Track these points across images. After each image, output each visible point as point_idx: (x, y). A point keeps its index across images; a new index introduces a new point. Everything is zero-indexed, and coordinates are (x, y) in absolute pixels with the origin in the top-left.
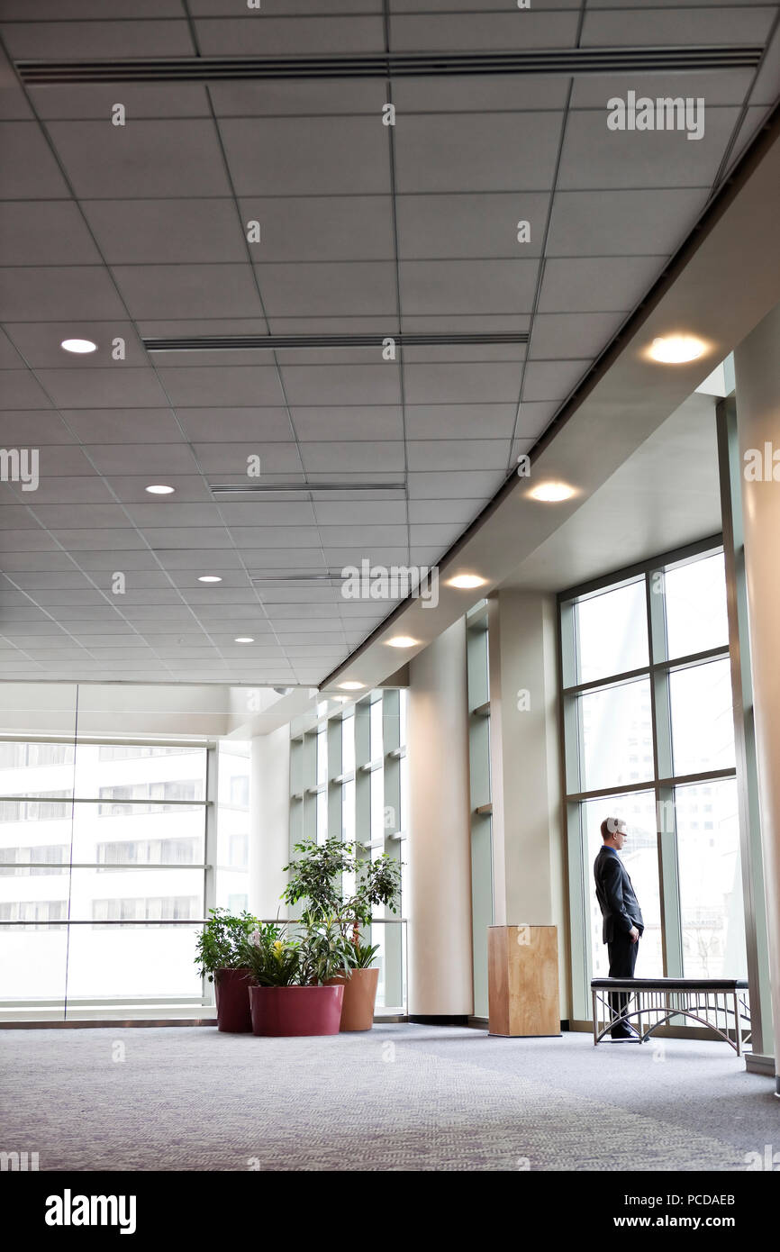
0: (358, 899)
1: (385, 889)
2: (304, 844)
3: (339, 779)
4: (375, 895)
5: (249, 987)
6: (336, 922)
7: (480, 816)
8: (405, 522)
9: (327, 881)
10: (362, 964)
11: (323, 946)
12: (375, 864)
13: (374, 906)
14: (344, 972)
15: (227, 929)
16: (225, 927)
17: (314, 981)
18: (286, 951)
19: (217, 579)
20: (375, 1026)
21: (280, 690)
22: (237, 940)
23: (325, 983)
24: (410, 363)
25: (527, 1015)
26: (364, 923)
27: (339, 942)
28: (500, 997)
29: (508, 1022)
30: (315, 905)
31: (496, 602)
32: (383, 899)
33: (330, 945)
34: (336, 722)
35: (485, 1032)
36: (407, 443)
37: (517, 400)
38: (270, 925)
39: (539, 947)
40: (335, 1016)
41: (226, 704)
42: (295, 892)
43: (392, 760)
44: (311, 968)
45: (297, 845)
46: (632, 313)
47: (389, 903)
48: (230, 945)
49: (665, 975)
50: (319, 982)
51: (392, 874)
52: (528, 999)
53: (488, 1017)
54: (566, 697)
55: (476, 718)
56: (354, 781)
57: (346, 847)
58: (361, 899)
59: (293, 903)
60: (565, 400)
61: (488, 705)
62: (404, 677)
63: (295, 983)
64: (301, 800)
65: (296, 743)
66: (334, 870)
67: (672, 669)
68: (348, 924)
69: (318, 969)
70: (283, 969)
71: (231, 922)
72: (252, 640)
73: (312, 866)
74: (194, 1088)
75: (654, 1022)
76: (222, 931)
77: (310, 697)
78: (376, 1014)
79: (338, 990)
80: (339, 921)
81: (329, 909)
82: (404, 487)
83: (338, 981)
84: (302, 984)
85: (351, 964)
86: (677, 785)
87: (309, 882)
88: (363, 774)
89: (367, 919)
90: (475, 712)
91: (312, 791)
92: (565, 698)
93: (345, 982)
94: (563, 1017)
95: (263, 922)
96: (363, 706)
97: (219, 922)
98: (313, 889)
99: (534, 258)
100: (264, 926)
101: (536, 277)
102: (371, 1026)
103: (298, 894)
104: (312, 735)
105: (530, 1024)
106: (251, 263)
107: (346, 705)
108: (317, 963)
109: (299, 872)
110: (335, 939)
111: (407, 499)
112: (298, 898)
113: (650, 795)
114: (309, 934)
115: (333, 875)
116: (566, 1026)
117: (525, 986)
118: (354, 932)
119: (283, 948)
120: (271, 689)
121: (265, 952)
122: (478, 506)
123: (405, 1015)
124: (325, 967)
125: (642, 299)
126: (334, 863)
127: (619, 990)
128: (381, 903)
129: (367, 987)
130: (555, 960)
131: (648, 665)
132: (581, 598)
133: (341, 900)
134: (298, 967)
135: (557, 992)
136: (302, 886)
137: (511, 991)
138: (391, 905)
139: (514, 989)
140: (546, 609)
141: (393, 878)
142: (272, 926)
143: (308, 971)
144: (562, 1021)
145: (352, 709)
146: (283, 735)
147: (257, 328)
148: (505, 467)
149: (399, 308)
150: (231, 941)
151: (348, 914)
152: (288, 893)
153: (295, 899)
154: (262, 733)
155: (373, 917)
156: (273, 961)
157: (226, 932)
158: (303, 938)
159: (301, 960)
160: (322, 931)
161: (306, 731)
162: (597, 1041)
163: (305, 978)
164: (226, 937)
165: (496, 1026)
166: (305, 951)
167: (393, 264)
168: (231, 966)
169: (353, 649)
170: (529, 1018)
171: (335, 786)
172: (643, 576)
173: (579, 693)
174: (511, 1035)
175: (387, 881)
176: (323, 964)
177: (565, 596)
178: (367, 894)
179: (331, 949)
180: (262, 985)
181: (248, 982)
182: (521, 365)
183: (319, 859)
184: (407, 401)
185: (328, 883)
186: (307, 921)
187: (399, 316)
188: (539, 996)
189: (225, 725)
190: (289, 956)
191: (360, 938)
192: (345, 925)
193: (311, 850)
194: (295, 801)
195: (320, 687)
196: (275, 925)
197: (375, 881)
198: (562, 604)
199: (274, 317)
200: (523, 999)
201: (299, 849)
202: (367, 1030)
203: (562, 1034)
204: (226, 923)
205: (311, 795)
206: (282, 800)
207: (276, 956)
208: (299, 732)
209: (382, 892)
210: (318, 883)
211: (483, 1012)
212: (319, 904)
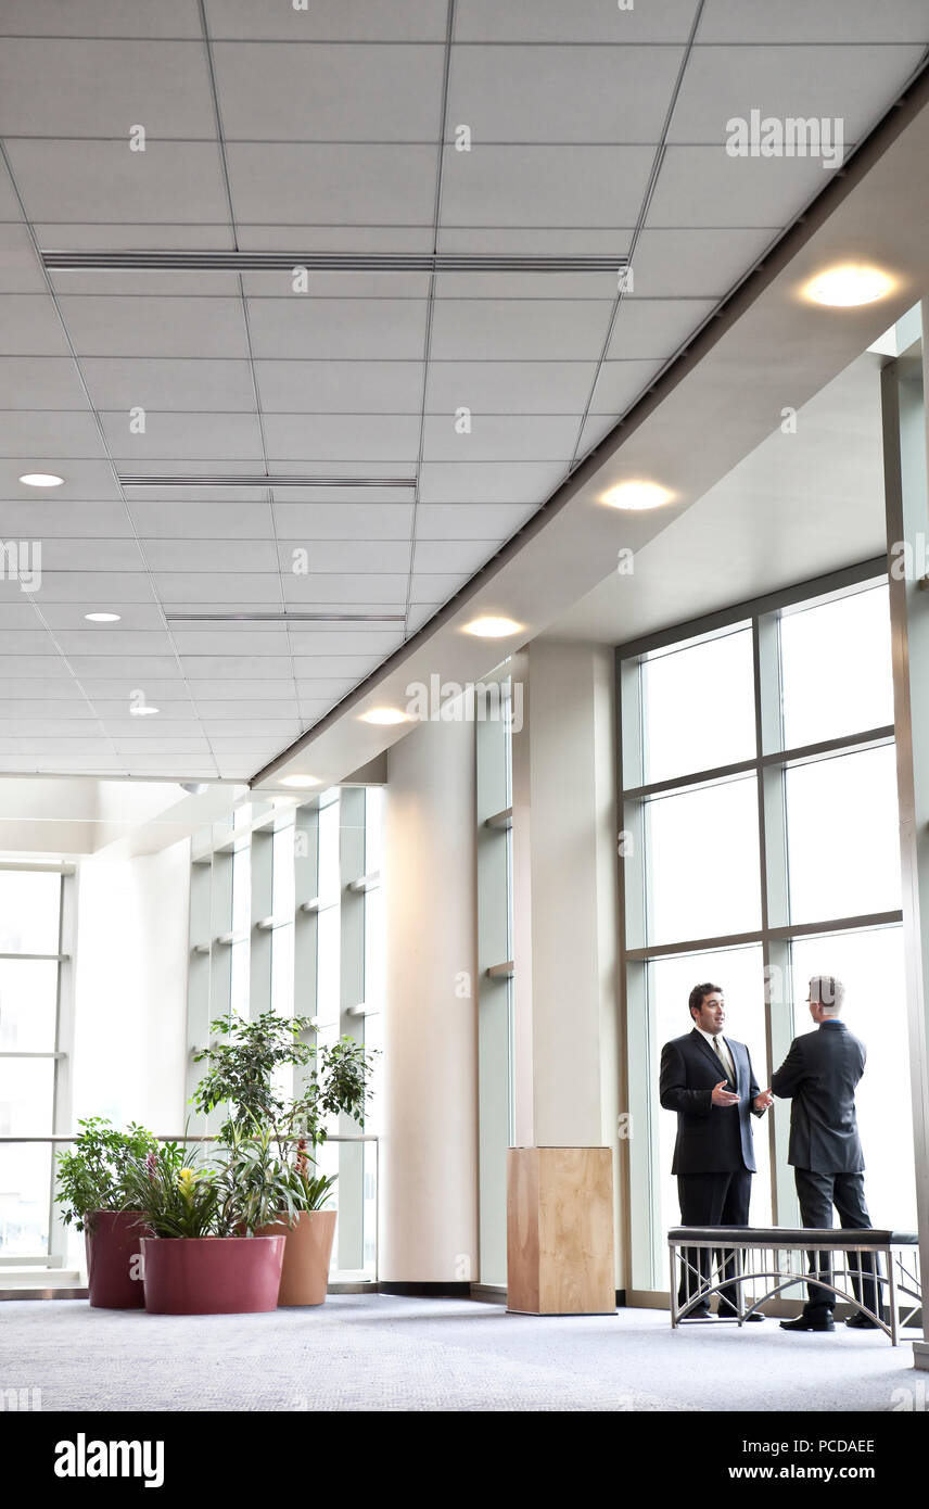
0: (305, 1105)
1: (347, 1090)
2: (226, 1021)
3: (267, 922)
4: (332, 1098)
5: (141, 1239)
6: (274, 1140)
7: (492, 980)
8: (409, 537)
9: (261, 1077)
10: (313, 1204)
11: (256, 1175)
12: (333, 1051)
13: (331, 1115)
14: (286, 1218)
15: (106, 1150)
16: (104, 1148)
17: (240, 1230)
18: (198, 1184)
19: (115, 618)
20: (330, 1298)
21: (189, 786)
22: (120, 1168)
23: (257, 1233)
24: (441, 299)
25: (566, 1282)
26: (315, 1141)
27: (277, 1171)
28: (523, 1255)
29: (537, 1292)
30: (242, 1113)
31: (524, 658)
32: (345, 1105)
33: (267, 1174)
34: (264, 835)
35: (501, 1308)
36: (426, 417)
37: (598, 357)
38: (171, 1143)
39: (585, 1179)
40: (270, 1283)
41: (93, 806)
42: (211, 1094)
43: (353, 894)
44: (234, 1210)
45: (215, 1023)
46: (787, 230)
47: (354, 1110)
48: (109, 1175)
49: (775, 1222)
50: (249, 1232)
51: (359, 1068)
52: (567, 1257)
53: (505, 1285)
54: (626, 802)
55: (489, 831)
56: (293, 925)
57: (290, 1025)
58: (310, 1104)
59: (207, 1111)
60: (670, 359)
61: (508, 813)
62: (379, 771)
63: (211, 1233)
64: (206, 954)
65: (200, 866)
66: (272, 1062)
67: (790, 763)
68: (291, 1143)
69: (248, 1211)
70: (193, 1213)
71: (114, 1140)
72: (156, 711)
73: (238, 1052)
74: (92, 1393)
75: (761, 1294)
76: (98, 1153)
77: (235, 798)
78: (332, 1279)
79: (276, 1243)
80: (278, 1138)
81: (263, 1120)
82: (412, 483)
83: (276, 1230)
84: (222, 1234)
85: (296, 1202)
86: (794, 938)
87: (234, 1080)
88: (306, 915)
89: (318, 1135)
90: (487, 823)
91: (225, 939)
92: (625, 804)
93: (286, 1230)
94: (618, 1287)
95: (161, 1139)
96: (308, 812)
97: (94, 1140)
98: (239, 1090)
99: (649, 145)
100: (162, 1145)
101: (649, 171)
102: (324, 1298)
103: (217, 1096)
104: (226, 854)
105: (571, 1296)
106: (221, 140)
107: (281, 811)
108: (246, 1202)
109: (218, 1062)
110: (272, 1166)
111: (417, 502)
112: (215, 1103)
113: (756, 950)
114: (235, 1158)
115: (269, 1069)
116: (624, 1299)
117: (563, 1238)
118: (300, 1155)
119: (195, 1179)
120: (176, 786)
121: (166, 1185)
122: (524, 514)
123: (373, 1281)
124: (259, 1207)
125: (804, 209)
126: (272, 1050)
127: (700, 1244)
128: (342, 1111)
129: (319, 1237)
130: (607, 1199)
131: (755, 757)
132: (651, 654)
133: (280, 1106)
134: (216, 1209)
135: (610, 1247)
136: (223, 1085)
137: (542, 1246)
138: (357, 1115)
139: (547, 1242)
140: (599, 668)
141: (359, 1072)
142: (175, 1145)
143: (230, 1215)
144: (617, 1292)
145: (292, 817)
146: (179, 856)
147: (218, 240)
148: (571, 458)
149: (437, 216)
150: (112, 1168)
151: (291, 1128)
152: (201, 1095)
153: (211, 1104)
154: (148, 851)
155: (329, 1133)
156: (177, 1199)
157: (104, 1155)
158: (225, 1164)
159: (221, 1197)
160: (254, 1154)
161: (217, 848)
162: (676, 1322)
163: (227, 1225)
164: (105, 1163)
165: (521, 1300)
166: (227, 1183)
167: (435, 149)
168: (110, 1207)
169: (308, 726)
170: (569, 1286)
171: (261, 932)
172: (748, 622)
173: (647, 797)
174: (541, 1313)
175: (352, 1077)
176: (255, 1203)
177: (627, 652)
178: (320, 1097)
179: (268, 1180)
180: (162, 1237)
181: (139, 1231)
182: (612, 304)
183: (247, 1043)
184: (434, 354)
185: (261, 1081)
186: (229, 1138)
187: (436, 227)
188: (584, 1254)
189: (90, 839)
190: (202, 1190)
191: (309, 1164)
192: (286, 1145)
193: (238, 1031)
194: (197, 955)
195: (252, 783)
196: (179, 1143)
197: (332, 1078)
198: (623, 663)
199: (243, 225)
200: (561, 1257)
201: (219, 1028)
202: (317, 1305)
203: (619, 1310)
204: (104, 1142)
205: (223, 946)
206: (178, 955)
207: (183, 1191)
208: (205, 850)
209: (344, 1095)
210: (247, 1081)
211: (496, 1277)
212: (248, 1112)
